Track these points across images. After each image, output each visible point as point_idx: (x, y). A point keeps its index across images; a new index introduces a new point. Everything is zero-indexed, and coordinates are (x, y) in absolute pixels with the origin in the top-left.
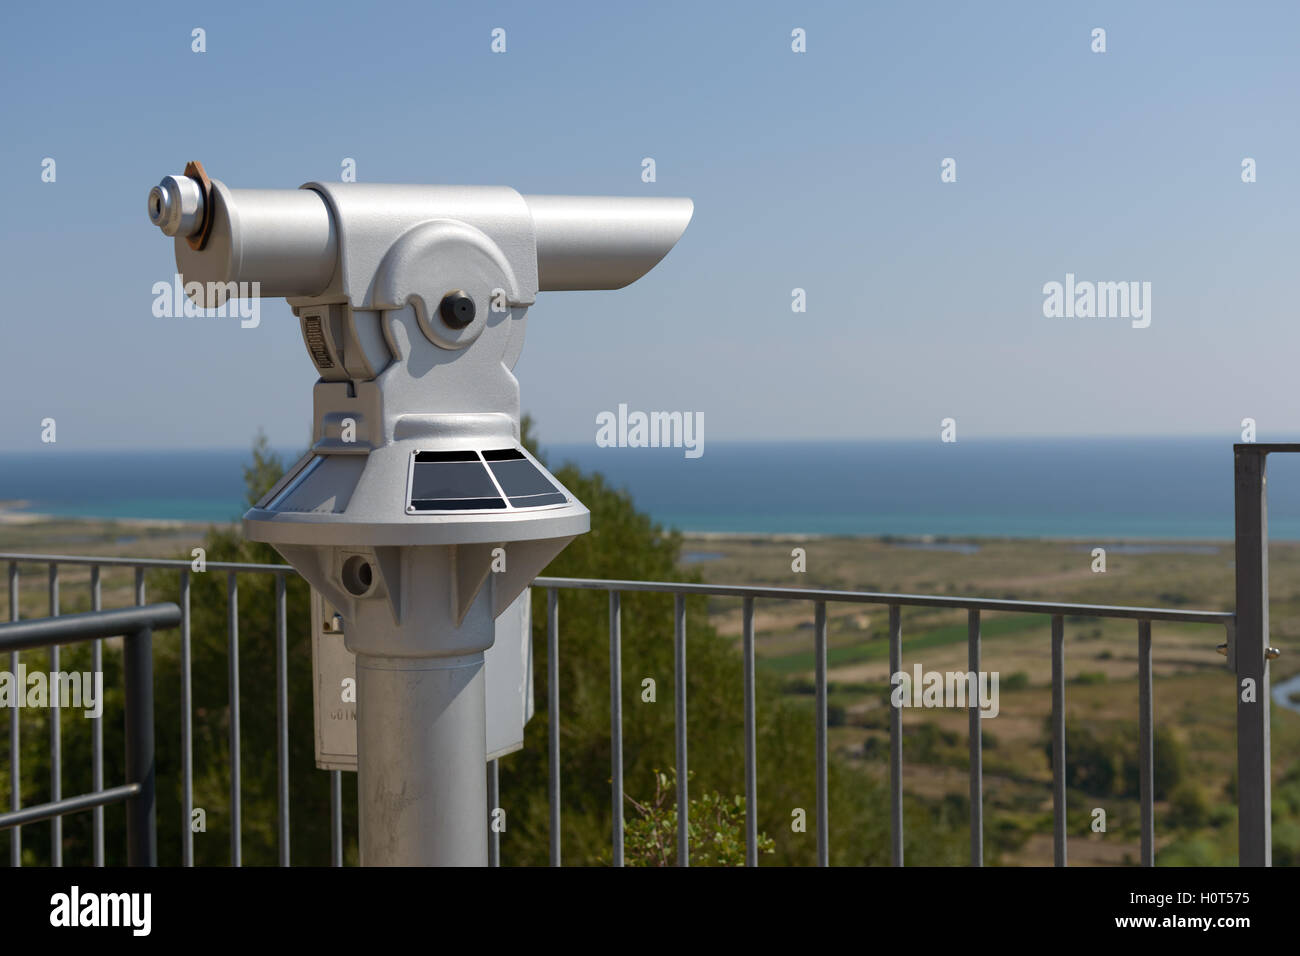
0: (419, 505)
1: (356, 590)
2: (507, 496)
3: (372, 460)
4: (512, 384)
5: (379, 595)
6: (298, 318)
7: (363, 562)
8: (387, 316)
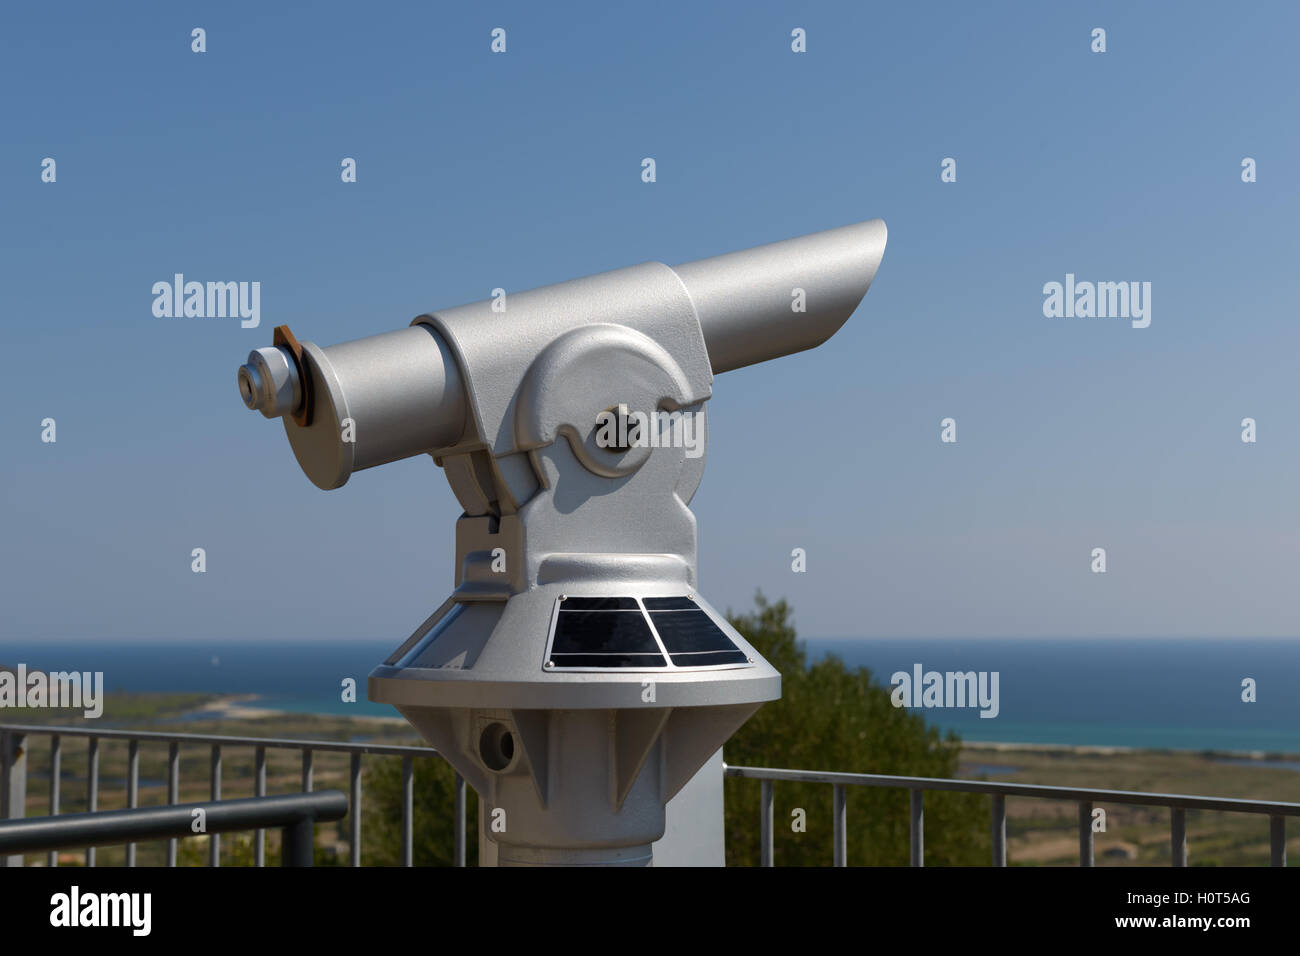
0: (559, 661)
1: (496, 764)
2: (669, 651)
3: (510, 606)
4: (687, 520)
5: (521, 772)
6: (442, 469)
7: (503, 733)
8: (535, 456)
